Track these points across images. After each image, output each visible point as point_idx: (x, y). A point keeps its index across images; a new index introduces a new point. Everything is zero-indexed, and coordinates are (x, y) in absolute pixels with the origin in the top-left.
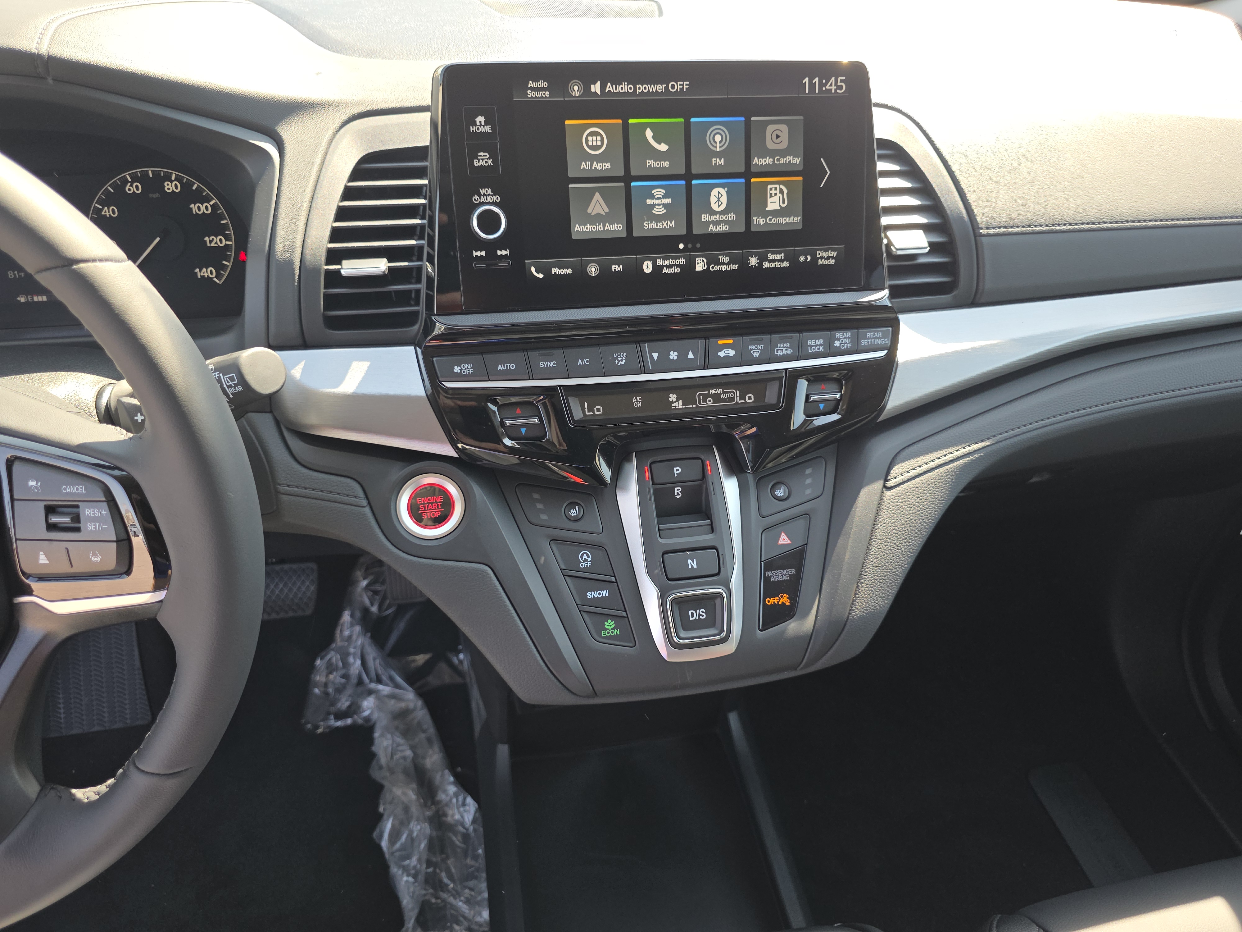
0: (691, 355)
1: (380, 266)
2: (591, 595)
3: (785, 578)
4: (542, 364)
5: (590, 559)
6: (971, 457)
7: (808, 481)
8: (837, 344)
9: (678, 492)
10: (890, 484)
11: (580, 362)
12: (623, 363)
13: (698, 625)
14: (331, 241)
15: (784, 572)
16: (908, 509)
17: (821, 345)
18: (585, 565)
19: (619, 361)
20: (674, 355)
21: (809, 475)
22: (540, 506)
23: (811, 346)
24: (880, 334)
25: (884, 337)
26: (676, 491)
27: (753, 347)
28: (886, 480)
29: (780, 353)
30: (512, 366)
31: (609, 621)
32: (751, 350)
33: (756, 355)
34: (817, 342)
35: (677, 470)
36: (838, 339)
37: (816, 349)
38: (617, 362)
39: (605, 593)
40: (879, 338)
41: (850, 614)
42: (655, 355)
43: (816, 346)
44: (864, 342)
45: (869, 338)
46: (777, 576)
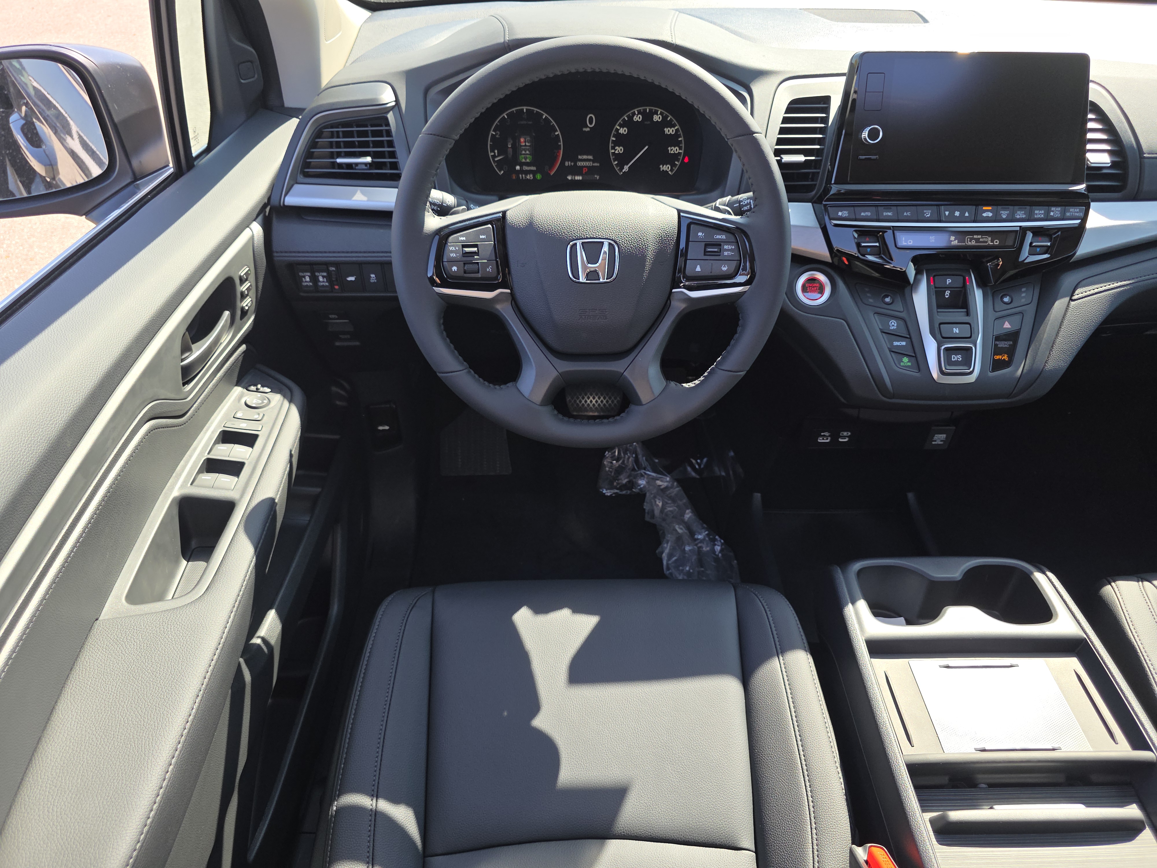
0: (967, 214)
1: (801, 158)
2: (896, 343)
3: (1006, 346)
4: (885, 214)
5: (895, 325)
6: (1125, 288)
7: (1023, 295)
8: (1052, 214)
9: (947, 293)
10: (1074, 298)
11: (905, 214)
12: (929, 216)
13: (956, 363)
14: (777, 144)
15: (1006, 343)
16: (1084, 313)
17: (1042, 214)
18: (893, 328)
19: (927, 215)
20: (957, 214)
21: (1024, 292)
22: (869, 295)
23: (1037, 214)
24: (1078, 210)
25: (1080, 212)
26: (946, 293)
27: (1003, 212)
28: (1072, 295)
29: (1018, 217)
30: (869, 214)
31: (905, 358)
32: (1002, 214)
33: (1004, 217)
34: (1040, 212)
35: (949, 281)
36: (1053, 211)
37: (1039, 216)
38: (925, 215)
39: (904, 343)
40: (1077, 212)
41: (1043, 368)
42: (947, 213)
43: (1039, 214)
44: (1068, 214)
45: (1071, 212)
46: (1002, 344)
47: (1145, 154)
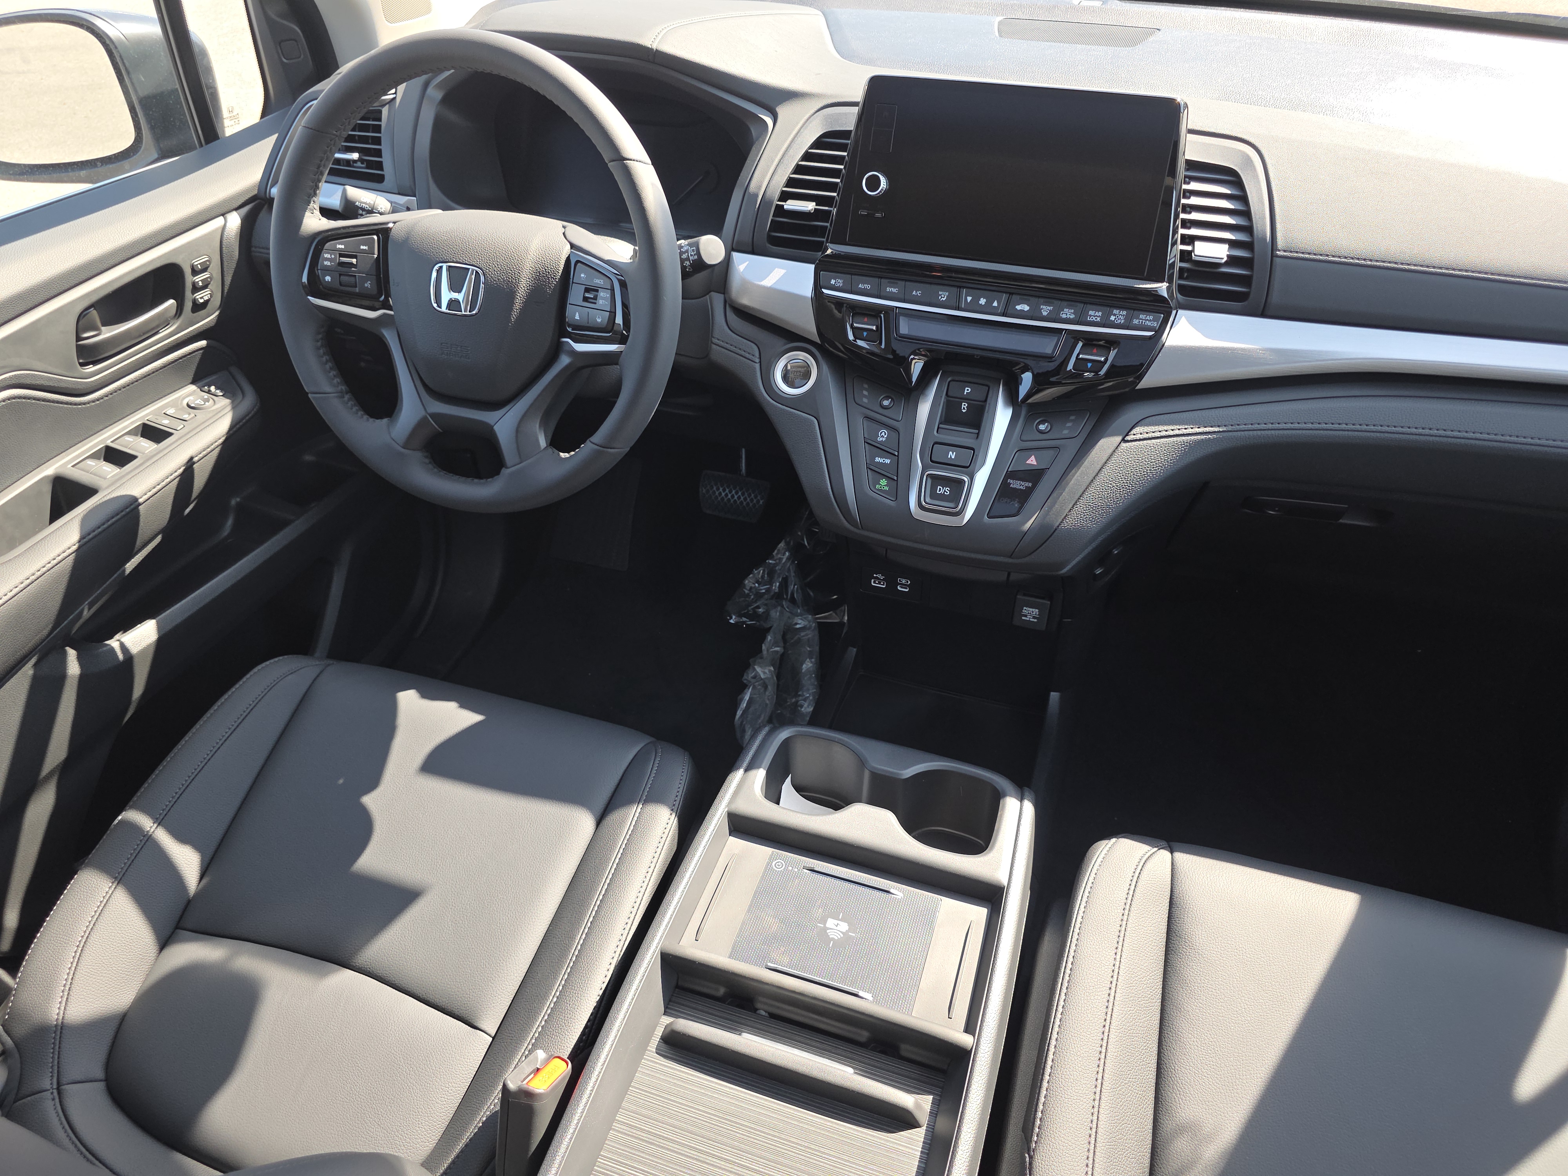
0: (995, 304)
1: (810, 206)
2: (878, 459)
3: (1022, 487)
4: (888, 289)
5: (886, 436)
6: (1210, 436)
7: (1069, 425)
8: (1112, 318)
9: (964, 406)
10: (1128, 438)
11: (914, 293)
12: (944, 299)
13: (942, 497)
14: (787, 186)
15: (1023, 484)
16: (1136, 461)
17: (1099, 316)
18: (881, 439)
19: (941, 297)
20: (983, 301)
21: (1072, 421)
22: (865, 393)
23: (1090, 316)
24: (1151, 318)
25: (1154, 320)
26: (963, 406)
27: (1044, 307)
28: (1127, 435)
29: (1064, 316)
30: (868, 287)
31: (884, 480)
32: (1042, 309)
33: (1045, 313)
34: (1097, 314)
35: (967, 390)
36: (1115, 315)
37: (1094, 319)
38: (940, 297)
39: (888, 461)
40: (1150, 321)
41: (1060, 524)
42: (969, 299)
43: (1094, 316)
44: (1136, 322)
45: (1141, 319)
46: (1016, 484)
47: (1279, 250)
